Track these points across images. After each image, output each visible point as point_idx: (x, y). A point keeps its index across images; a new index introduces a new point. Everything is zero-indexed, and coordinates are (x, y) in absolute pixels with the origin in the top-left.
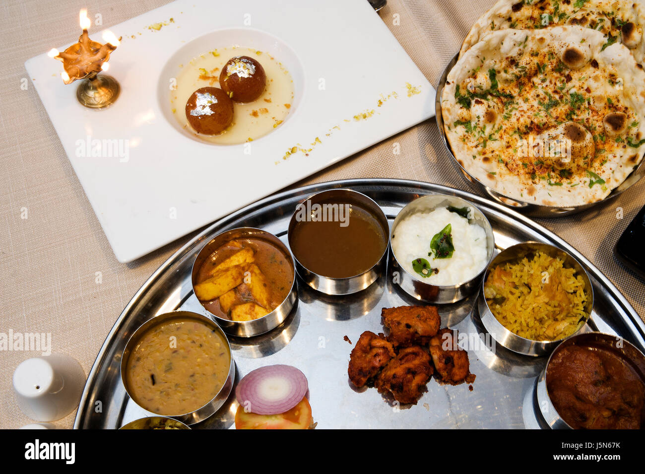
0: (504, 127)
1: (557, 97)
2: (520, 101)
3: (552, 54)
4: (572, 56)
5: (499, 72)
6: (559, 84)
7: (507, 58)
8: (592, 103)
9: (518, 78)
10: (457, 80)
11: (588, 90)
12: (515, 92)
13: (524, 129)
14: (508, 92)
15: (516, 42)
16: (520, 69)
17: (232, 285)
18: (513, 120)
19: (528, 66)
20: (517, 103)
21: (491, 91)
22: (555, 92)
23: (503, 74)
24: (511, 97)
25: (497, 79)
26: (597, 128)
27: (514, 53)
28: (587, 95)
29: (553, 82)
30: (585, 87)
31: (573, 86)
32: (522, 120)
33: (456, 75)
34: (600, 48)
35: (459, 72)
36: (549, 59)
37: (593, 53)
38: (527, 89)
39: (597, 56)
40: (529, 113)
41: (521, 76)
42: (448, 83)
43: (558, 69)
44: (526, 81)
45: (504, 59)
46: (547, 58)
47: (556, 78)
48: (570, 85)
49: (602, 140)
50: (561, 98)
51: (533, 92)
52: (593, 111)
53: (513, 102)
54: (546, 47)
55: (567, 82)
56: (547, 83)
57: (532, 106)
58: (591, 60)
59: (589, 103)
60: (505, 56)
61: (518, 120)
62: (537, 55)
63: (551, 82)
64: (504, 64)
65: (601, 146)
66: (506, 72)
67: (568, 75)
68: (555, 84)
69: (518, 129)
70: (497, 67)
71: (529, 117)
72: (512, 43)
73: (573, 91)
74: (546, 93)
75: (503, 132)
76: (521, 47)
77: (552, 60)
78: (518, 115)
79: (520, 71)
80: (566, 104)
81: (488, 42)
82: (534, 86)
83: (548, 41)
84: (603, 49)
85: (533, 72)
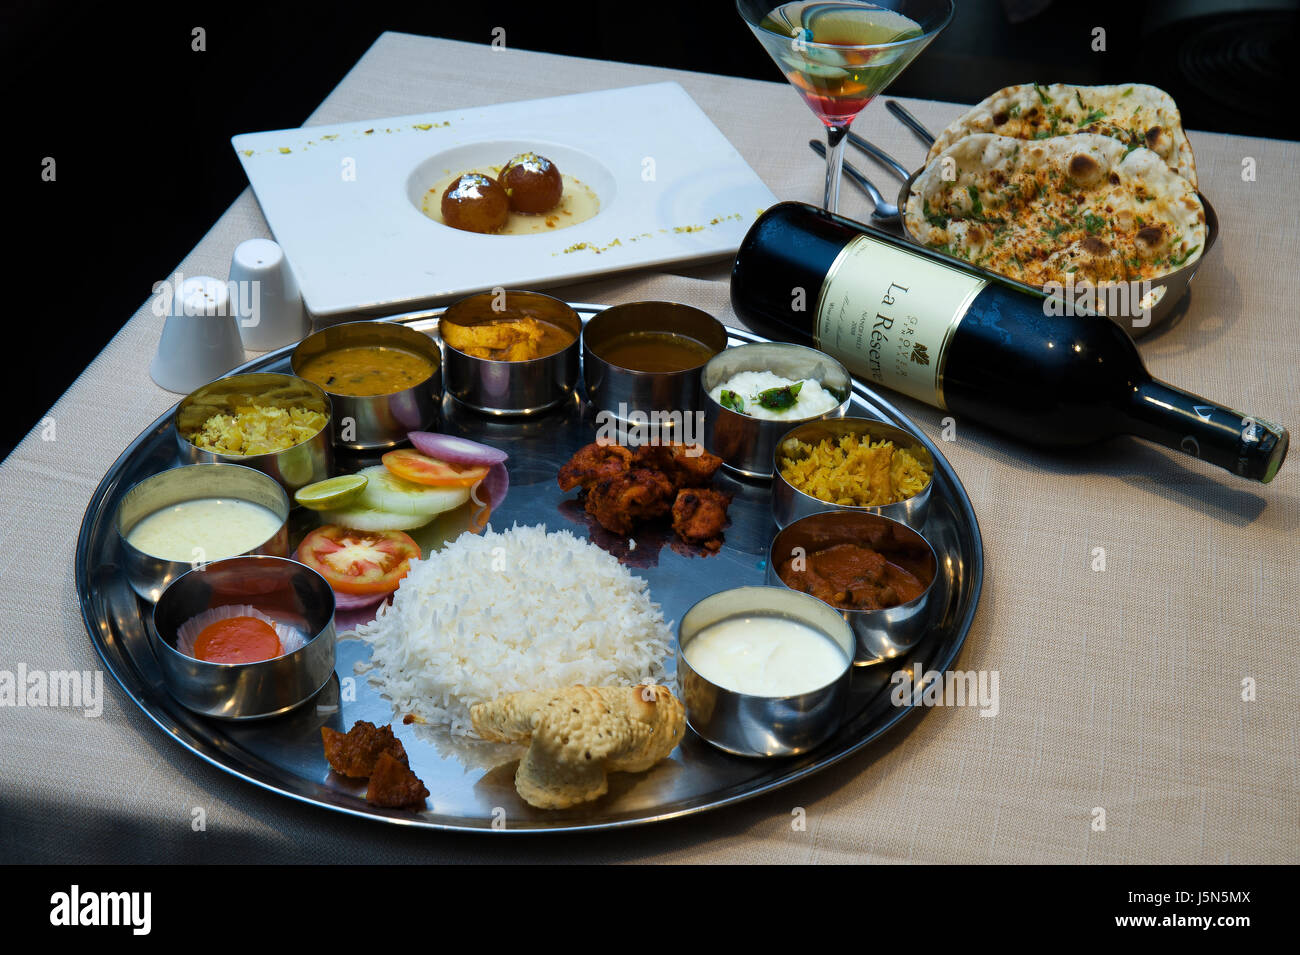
0: (996, 253)
1: (1067, 221)
2: (1016, 227)
3: (1054, 172)
4: (1081, 165)
5: (983, 191)
6: (1068, 208)
7: (992, 174)
8: (1115, 222)
9: (1010, 198)
10: (925, 192)
11: (1109, 210)
12: (1008, 216)
13: (1025, 256)
14: (997, 216)
15: (1002, 150)
16: (1012, 187)
17: (491, 343)
18: (1008, 245)
19: (1022, 185)
20: (1012, 230)
21: (973, 214)
22: (1064, 215)
23: (988, 195)
24: (1003, 222)
25: (980, 200)
26: (1127, 251)
27: (1001, 166)
28: (1109, 216)
29: (1060, 205)
30: (1105, 207)
31: (1089, 207)
32: (1020, 246)
33: (924, 186)
34: (1118, 159)
35: (926, 183)
36: (1051, 178)
37: (1110, 166)
38: (1024, 214)
39: (1116, 169)
40: (1030, 239)
41: (1013, 196)
42: (913, 194)
43: (1064, 190)
44: (1022, 203)
45: (988, 174)
46: (1047, 177)
47: (1063, 200)
48: (1083, 207)
49: (1136, 265)
50: (1073, 221)
51: (1033, 217)
52: (1119, 232)
53: (1006, 229)
54: (1044, 163)
55: (1079, 203)
56: (1052, 205)
57: (1033, 232)
58: (1108, 174)
59: (1112, 224)
60: (989, 170)
61: (1015, 246)
62: (1033, 173)
63: (1056, 205)
64: (988, 181)
65: (1135, 273)
66: (992, 192)
67: (1080, 196)
68: (1063, 207)
69: (1016, 255)
70: (979, 182)
71: (1029, 243)
72: (998, 152)
73: (1087, 213)
74: (1052, 218)
75: (994, 259)
76: (1011, 159)
77: (1054, 179)
78: (1014, 240)
79: (1012, 190)
80: (1080, 228)
81: (965, 146)
82: (1032, 211)
83: (1047, 153)
84: (1123, 159)
85: (1030, 193)
